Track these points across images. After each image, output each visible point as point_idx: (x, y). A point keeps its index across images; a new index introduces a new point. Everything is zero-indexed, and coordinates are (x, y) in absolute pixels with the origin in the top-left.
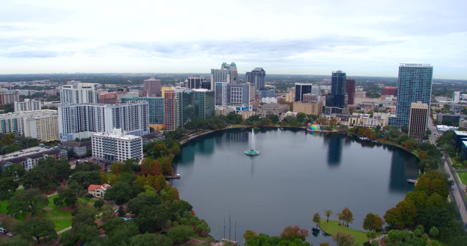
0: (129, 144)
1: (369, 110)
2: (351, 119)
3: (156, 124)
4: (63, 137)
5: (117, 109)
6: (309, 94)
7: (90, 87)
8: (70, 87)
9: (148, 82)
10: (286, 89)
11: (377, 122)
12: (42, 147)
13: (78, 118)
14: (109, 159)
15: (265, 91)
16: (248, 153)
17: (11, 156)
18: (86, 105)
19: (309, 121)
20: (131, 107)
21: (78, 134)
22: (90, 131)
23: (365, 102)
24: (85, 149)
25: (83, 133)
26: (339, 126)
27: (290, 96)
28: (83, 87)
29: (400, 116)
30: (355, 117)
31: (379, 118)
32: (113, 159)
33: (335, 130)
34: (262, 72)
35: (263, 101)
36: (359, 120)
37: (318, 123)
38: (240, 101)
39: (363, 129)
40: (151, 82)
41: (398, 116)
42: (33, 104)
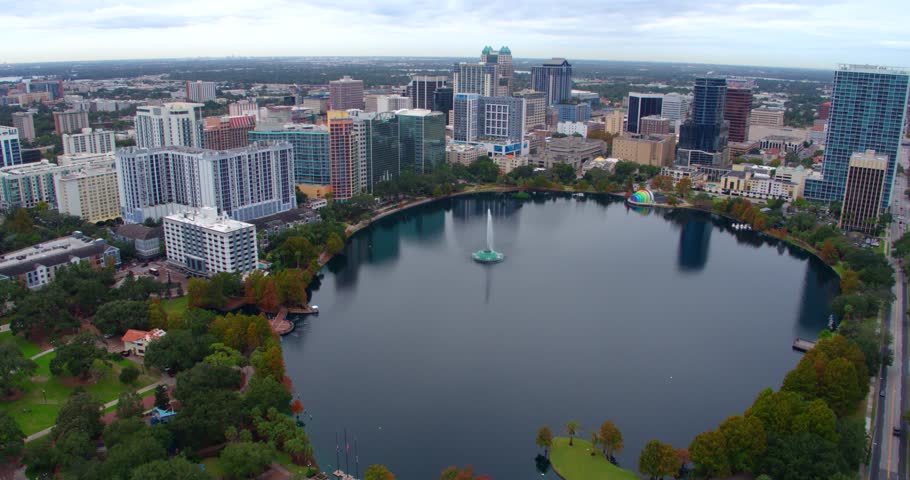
0: (226, 240)
1: (774, 157)
2: (726, 181)
3: (318, 186)
4: (127, 213)
5: (223, 161)
6: (652, 118)
7: (186, 112)
8: (148, 111)
9: (338, 85)
10: (621, 99)
11: (780, 188)
12: (78, 237)
13: (154, 178)
14: (194, 267)
15: (567, 106)
16: (477, 257)
17: (12, 259)
18: (169, 152)
19: (639, 180)
20: (253, 157)
21: (152, 209)
22: (178, 202)
23: (772, 137)
24: (157, 244)
25: (163, 206)
26: (696, 193)
27: (615, 120)
28: (172, 113)
29: (831, 179)
30: (734, 174)
31: (787, 180)
32: (200, 268)
33: (686, 204)
34: (564, 68)
35: (560, 131)
36: (742, 182)
37: (654, 186)
38: (504, 133)
39: (741, 206)
40: (344, 84)
41: (825, 177)
42: (97, 138)
